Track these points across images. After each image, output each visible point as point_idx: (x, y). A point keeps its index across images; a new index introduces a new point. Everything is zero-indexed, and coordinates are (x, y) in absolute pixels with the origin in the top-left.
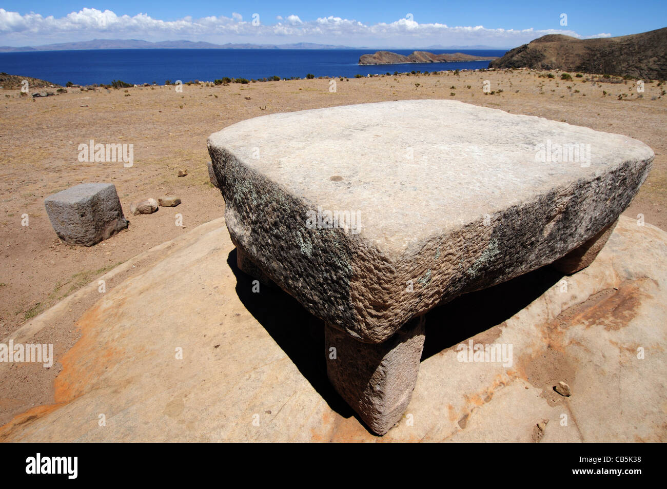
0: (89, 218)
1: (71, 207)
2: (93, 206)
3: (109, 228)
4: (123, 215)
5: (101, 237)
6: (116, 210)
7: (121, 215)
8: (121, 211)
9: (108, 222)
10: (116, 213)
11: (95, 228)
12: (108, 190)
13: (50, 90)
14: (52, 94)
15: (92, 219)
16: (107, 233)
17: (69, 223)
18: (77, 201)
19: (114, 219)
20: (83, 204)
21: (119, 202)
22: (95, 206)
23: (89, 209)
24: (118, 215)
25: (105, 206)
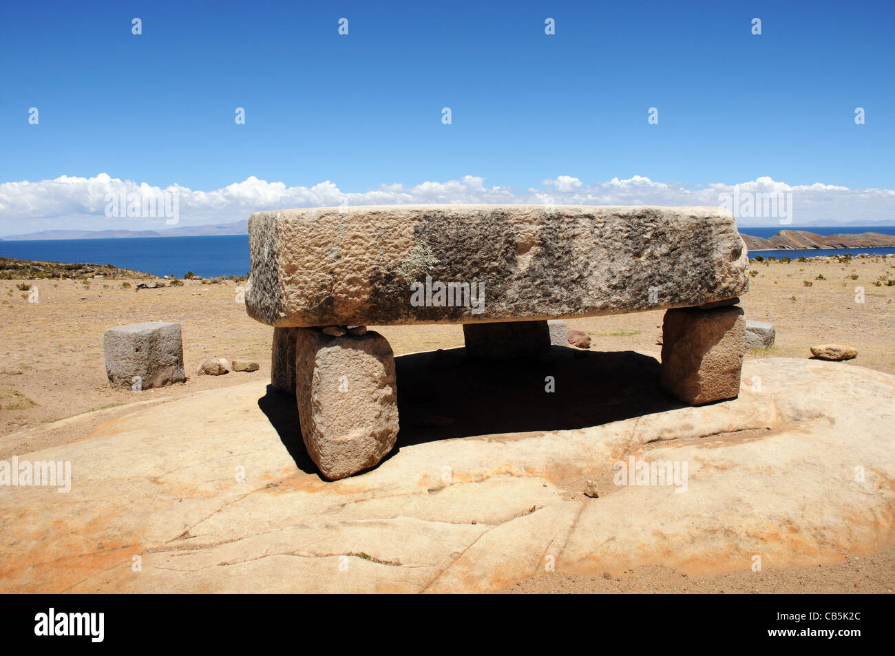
0: (143, 355)
1: (129, 337)
2: (151, 342)
3: (164, 374)
4: (183, 365)
5: (151, 382)
6: (175, 355)
7: (179, 363)
8: (181, 357)
9: (164, 366)
10: (176, 358)
11: (148, 369)
12: (172, 328)
13: (161, 281)
14: (163, 286)
15: (146, 357)
16: (159, 381)
17: (122, 357)
18: (136, 332)
19: (172, 365)
20: (141, 336)
21: (181, 346)
22: (154, 342)
23: (147, 344)
24: (177, 362)
25: (164, 345)
